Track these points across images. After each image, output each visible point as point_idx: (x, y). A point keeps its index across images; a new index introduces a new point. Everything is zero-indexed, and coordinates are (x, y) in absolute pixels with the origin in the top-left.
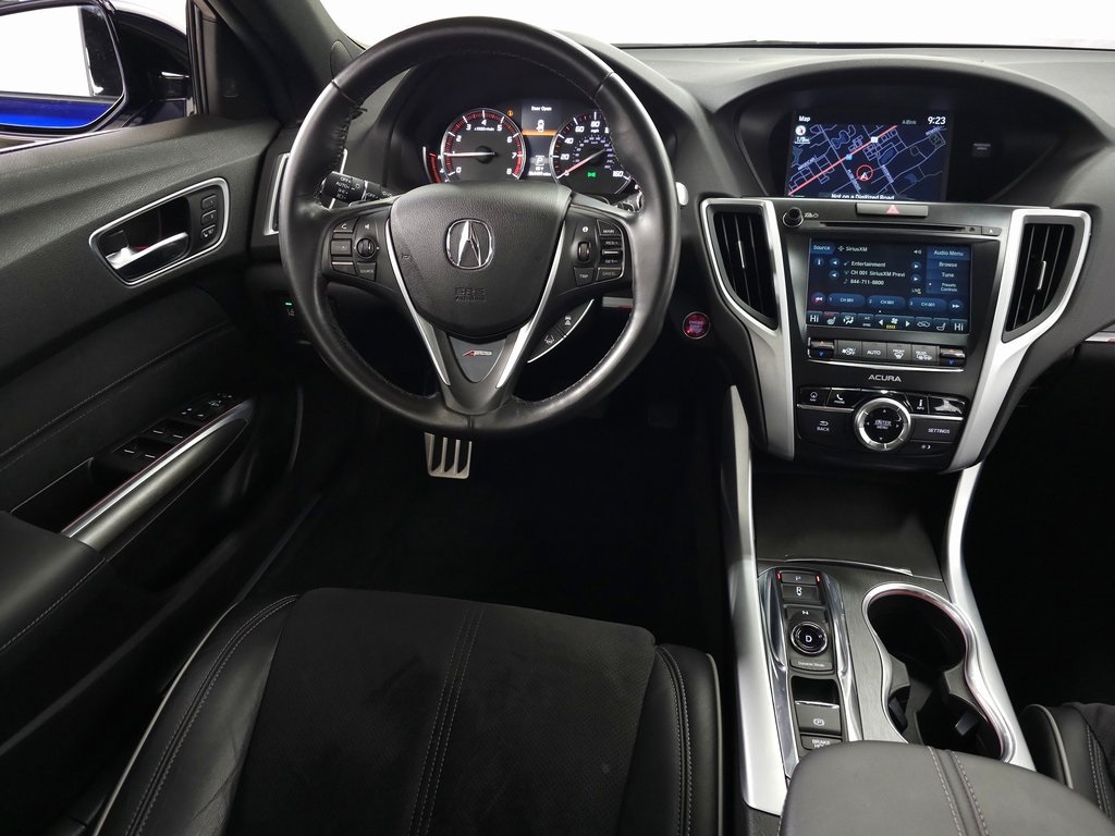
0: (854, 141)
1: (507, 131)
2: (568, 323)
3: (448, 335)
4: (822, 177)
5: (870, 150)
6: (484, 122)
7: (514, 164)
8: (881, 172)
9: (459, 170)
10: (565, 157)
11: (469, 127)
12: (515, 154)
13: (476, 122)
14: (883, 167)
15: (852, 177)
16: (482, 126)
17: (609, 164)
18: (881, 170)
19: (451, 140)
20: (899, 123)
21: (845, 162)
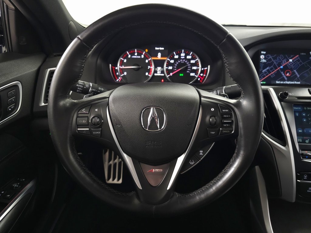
0: (283, 61)
1: (146, 57)
2: (201, 154)
3: (139, 162)
4: (272, 74)
5: (289, 64)
6: (136, 54)
7: (149, 71)
8: (294, 73)
9: (125, 73)
10: (170, 68)
11: (129, 56)
12: (149, 67)
13: (133, 54)
14: (295, 71)
15: (283, 74)
16: (135, 56)
17: (189, 70)
18: (294, 72)
19: (122, 61)
20: (299, 54)
21: (281, 69)
